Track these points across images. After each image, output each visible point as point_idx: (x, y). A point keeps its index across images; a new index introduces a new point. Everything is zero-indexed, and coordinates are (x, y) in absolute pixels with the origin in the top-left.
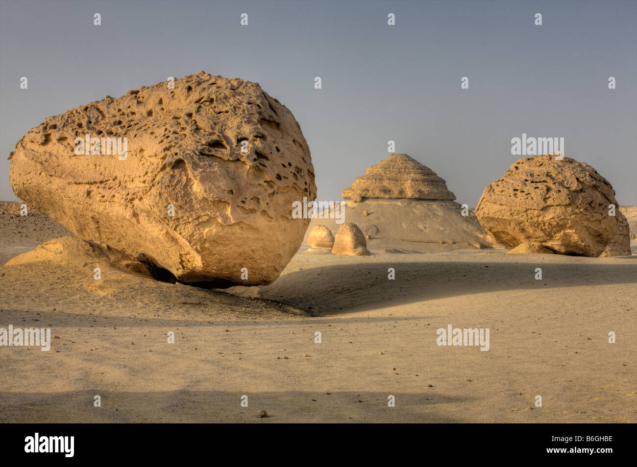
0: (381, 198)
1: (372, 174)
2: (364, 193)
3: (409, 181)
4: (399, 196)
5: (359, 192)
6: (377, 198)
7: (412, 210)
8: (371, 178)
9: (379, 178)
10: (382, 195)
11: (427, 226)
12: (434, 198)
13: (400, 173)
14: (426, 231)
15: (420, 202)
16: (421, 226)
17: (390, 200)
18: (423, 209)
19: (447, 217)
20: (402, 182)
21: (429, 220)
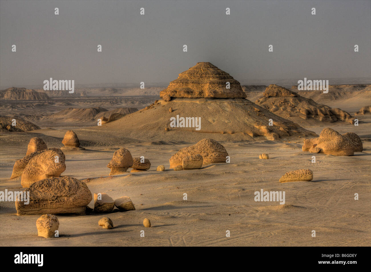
0: (185, 98)
1: (181, 79)
2: (173, 94)
3: (208, 84)
4: (199, 96)
5: (169, 93)
6: (183, 98)
7: (207, 107)
8: (179, 82)
9: (185, 82)
10: (186, 95)
11: (215, 120)
12: (226, 97)
13: (201, 77)
14: (213, 123)
15: (214, 101)
16: (210, 120)
17: (192, 99)
18: (216, 106)
19: (234, 112)
20: (202, 85)
21: (218, 115)
